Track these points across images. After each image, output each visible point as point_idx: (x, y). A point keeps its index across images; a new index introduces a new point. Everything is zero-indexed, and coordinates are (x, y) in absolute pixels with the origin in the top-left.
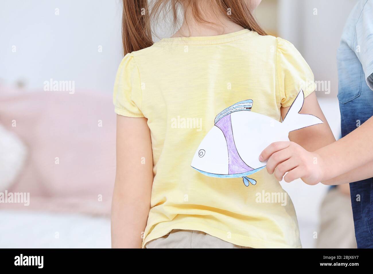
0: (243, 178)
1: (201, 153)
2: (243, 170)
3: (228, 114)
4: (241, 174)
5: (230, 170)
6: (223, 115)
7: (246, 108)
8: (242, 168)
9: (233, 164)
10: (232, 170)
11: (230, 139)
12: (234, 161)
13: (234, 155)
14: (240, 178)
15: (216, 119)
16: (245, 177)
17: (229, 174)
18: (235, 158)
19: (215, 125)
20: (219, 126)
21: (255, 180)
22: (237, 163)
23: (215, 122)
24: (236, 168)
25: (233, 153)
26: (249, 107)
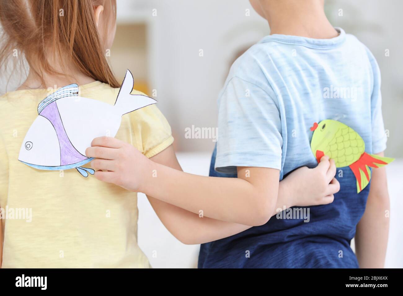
0: (77, 169)
1: (28, 146)
2: (76, 160)
3: (52, 101)
4: (74, 164)
5: (63, 161)
6: (47, 103)
7: (72, 93)
8: (75, 157)
9: (65, 153)
10: (64, 161)
11: (60, 128)
12: (66, 151)
13: (66, 144)
14: (73, 169)
15: (39, 108)
16: (79, 168)
17: (61, 166)
18: (67, 148)
19: (39, 114)
20: (45, 115)
21: (93, 170)
22: (70, 152)
23: (39, 111)
24: (69, 158)
25: (65, 143)
26: (76, 91)
